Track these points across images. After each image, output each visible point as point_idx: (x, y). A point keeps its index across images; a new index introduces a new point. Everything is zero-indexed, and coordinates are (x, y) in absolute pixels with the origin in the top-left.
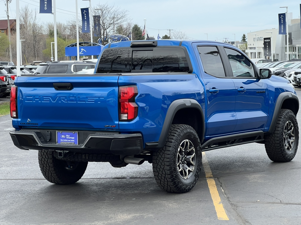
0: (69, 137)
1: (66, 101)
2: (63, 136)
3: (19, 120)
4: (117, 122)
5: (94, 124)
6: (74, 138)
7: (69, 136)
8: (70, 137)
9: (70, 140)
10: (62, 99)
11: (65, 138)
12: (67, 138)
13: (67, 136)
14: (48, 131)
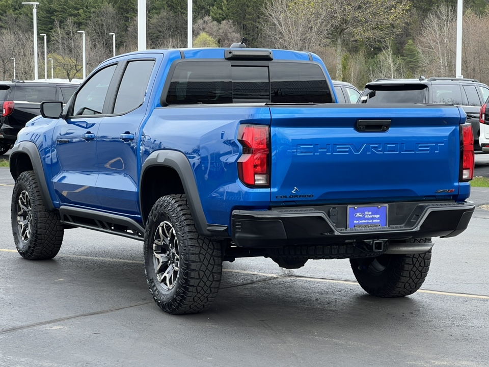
0: (370, 215)
1: (380, 151)
2: (359, 215)
3: (275, 190)
4: (456, 184)
5: (420, 189)
6: (378, 216)
7: (370, 213)
8: (372, 215)
9: (370, 221)
10: (373, 148)
11: (363, 218)
12: (366, 216)
13: (367, 213)
14: (334, 208)
